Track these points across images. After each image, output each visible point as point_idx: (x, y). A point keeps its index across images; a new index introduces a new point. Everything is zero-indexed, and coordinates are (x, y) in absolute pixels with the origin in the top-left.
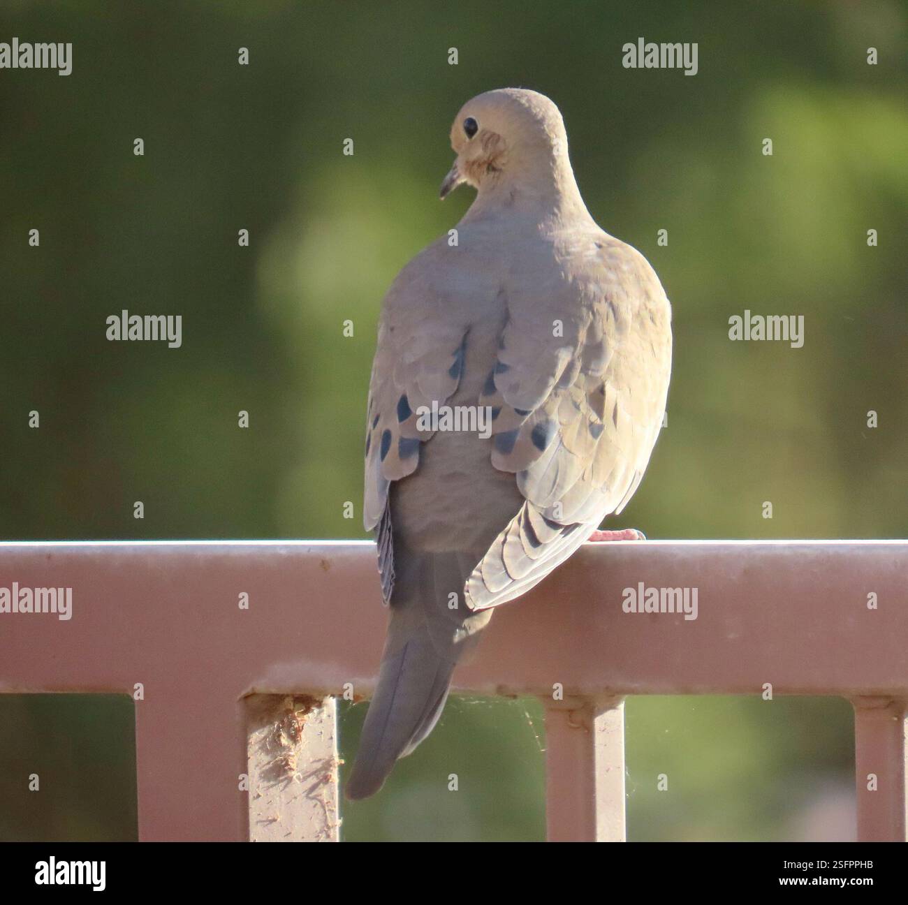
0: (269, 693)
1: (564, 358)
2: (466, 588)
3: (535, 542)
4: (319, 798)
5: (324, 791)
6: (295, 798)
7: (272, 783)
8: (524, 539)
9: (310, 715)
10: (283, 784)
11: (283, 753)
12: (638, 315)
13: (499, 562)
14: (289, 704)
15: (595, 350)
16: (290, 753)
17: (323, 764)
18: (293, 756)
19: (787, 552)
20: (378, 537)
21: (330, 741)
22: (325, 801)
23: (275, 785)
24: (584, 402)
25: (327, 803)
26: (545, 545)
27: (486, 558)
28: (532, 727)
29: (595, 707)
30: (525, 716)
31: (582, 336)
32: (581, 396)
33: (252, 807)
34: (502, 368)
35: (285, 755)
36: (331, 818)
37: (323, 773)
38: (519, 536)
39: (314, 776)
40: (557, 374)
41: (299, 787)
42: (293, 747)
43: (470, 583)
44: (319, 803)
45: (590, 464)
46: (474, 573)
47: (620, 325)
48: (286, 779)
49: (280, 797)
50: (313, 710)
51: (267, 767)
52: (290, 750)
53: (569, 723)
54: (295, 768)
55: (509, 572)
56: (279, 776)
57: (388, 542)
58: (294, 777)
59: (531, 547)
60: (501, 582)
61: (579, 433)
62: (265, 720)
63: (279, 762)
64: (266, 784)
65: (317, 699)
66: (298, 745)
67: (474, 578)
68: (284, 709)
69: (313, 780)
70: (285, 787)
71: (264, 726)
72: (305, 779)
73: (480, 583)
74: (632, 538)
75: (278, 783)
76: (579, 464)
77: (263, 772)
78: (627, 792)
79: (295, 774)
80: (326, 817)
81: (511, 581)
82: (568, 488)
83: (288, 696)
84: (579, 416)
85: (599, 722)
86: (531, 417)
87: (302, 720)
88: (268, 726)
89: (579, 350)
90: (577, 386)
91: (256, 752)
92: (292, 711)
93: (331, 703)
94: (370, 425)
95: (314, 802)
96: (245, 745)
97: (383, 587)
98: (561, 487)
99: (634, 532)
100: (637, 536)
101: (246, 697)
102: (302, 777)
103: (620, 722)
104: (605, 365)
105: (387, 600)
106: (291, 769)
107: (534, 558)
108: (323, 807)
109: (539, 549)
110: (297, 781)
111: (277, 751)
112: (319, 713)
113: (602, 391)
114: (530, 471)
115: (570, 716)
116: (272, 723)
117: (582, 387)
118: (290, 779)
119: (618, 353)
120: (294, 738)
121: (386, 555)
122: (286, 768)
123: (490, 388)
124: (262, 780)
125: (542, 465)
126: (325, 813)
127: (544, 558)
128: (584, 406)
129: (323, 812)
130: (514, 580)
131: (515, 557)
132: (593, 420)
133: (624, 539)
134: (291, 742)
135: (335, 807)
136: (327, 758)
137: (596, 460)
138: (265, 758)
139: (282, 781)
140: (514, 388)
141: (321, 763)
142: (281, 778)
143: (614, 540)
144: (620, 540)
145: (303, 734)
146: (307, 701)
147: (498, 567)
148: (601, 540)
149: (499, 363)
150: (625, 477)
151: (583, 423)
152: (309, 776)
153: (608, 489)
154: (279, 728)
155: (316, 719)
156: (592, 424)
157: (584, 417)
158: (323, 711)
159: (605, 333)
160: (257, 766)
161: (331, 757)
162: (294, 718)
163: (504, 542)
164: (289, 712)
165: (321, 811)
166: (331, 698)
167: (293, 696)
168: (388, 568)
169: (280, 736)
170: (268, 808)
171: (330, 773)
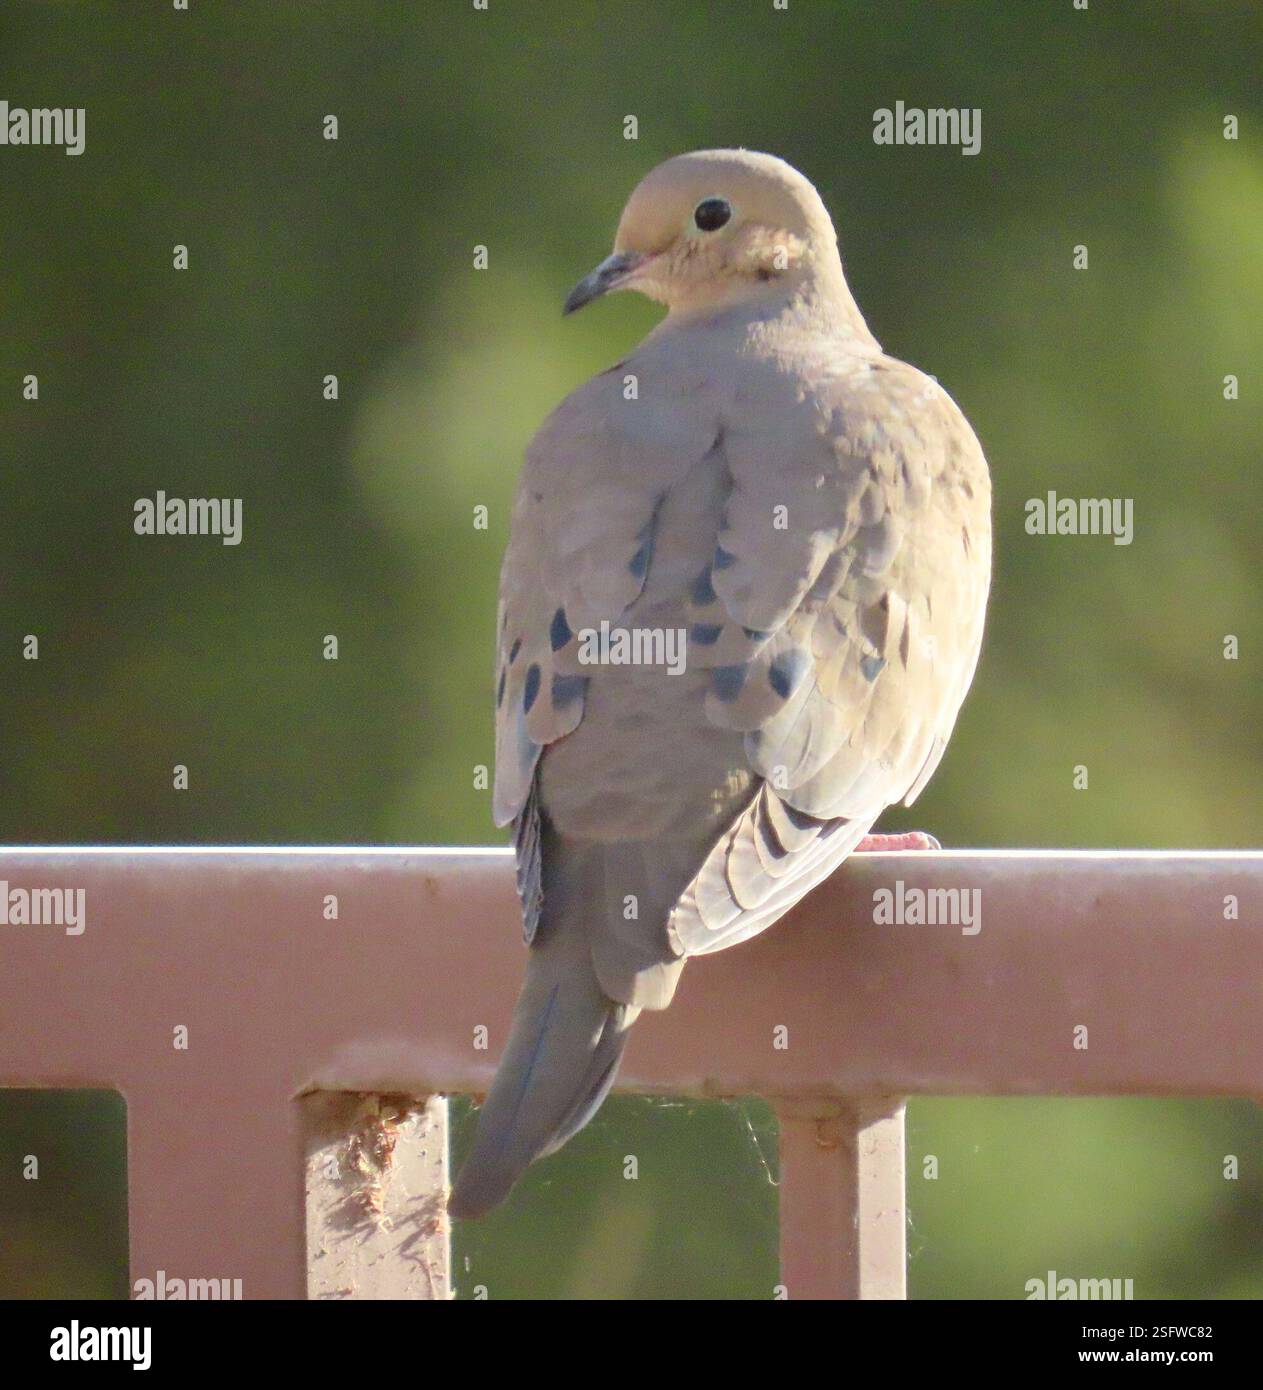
0: (342, 1088)
1: (823, 548)
2: (670, 923)
3: (777, 850)
4: (420, 1257)
5: (427, 1246)
6: (382, 1257)
7: (344, 1232)
8: (761, 846)
9: (406, 1124)
10: (360, 1236)
11: (363, 1185)
12: (942, 479)
13: (721, 882)
14: (372, 1107)
15: (873, 536)
16: (374, 1186)
17: (425, 1204)
18: (379, 1190)
19: (1166, 871)
20: (516, 840)
21: (438, 1166)
22: (429, 1262)
23: (348, 1236)
24: (854, 623)
25: (432, 1265)
26: (793, 855)
27: (702, 876)
28: (757, 1145)
29: (858, 1115)
30: (747, 1129)
31: (853, 511)
32: (849, 613)
33: (313, 1270)
34: (724, 560)
35: (366, 1188)
36: (438, 1289)
37: (426, 1217)
38: (753, 842)
39: (411, 1222)
40: (811, 574)
41: (387, 1239)
42: (378, 1176)
43: (676, 914)
44: (419, 1265)
45: (860, 724)
46: (684, 898)
47: (912, 495)
48: (367, 1226)
49: (357, 1255)
50: (411, 1117)
51: (337, 1207)
52: (373, 1180)
53: (818, 1140)
54: (381, 1209)
55: (737, 897)
56: (356, 1222)
57: (534, 845)
58: (380, 1224)
59: (770, 857)
60: (724, 913)
61: (844, 673)
62: (335, 1132)
63: (356, 1201)
64: (336, 1234)
65: (417, 1100)
66: (386, 1172)
67: (684, 906)
68: (364, 1115)
69: (410, 1229)
70: (366, 1239)
71: (331, 1143)
72: (397, 1226)
73: (691, 916)
74: (919, 846)
75: (355, 1233)
76: (842, 721)
77: (330, 1216)
78: (909, 1250)
79: (380, 1219)
80: (430, 1287)
81: (740, 912)
82: (826, 758)
83: (370, 1094)
84: (846, 645)
85: (865, 1138)
86: (770, 645)
87: (392, 1133)
88: (339, 1142)
89: (849, 534)
90: (842, 595)
91: (318, 1183)
92: (377, 1119)
93: (440, 1106)
94: (504, 657)
95: (411, 1263)
96: (302, 1171)
97: (524, 916)
98: (815, 757)
99: (923, 836)
100: (928, 844)
101: (305, 1095)
102: (391, 1223)
103: (900, 1138)
104: (889, 561)
105: (530, 935)
106: (375, 1211)
107: (776, 876)
108: (426, 1271)
109: (783, 861)
110: (385, 1230)
111: (352, 1183)
112: (421, 1122)
113: (884, 604)
114: (765, 731)
115: (819, 1128)
116: (345, 1138)
117: (851, 597)
118: (373, 1228)
119: (910, 540)
120: (380, 1160)
121: (530, 867)
122: (368, 1209)
123: (703, 591)
124: (328, 1228)
125: (786, 722)
126: (429, 1281)
127: (792, 875)
128: (853, 631)
129: (426, 1279)
130: (744, 911)
131: (746, 874)
132: (867, 653)
133: (908, 847)
134: (375, 1168)
135: (445, 1272)
136: (433, 1194)
137: (871, 715)
138: (333, 1194)
139: (361, 1229)
140: (744, 594)
141: (423, 1201)
142: (359, 1225)
143: (889, 850)
144: (899, 850)
145: (394, 1156)
146: (402, 1103)
147: (718, 890)
148: (872, 850)
149: (719, 551)
150: (918, 747)
151: (850, 656)
152: (404, 1222)
153: (891, 762)
154: (356, 1145)
155: (416, 1131)
156: (865, 657)
157: (853, 647)
158: (426, 1119)
159: (887, 510)
160: (320, 1205)
161: (440, 1191)
162: (381, 1129)
163: (729, 849)
164: (371, 1120)
165: (423, 1278)
166: (440, 1097)
167: (377, 1094)
168: (533, 884)
169: (357, 1158)
170: (338, 1273)
171: (436, 1218)
